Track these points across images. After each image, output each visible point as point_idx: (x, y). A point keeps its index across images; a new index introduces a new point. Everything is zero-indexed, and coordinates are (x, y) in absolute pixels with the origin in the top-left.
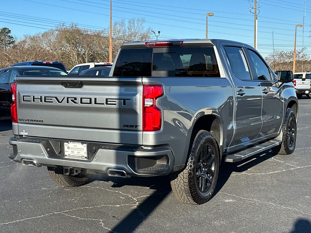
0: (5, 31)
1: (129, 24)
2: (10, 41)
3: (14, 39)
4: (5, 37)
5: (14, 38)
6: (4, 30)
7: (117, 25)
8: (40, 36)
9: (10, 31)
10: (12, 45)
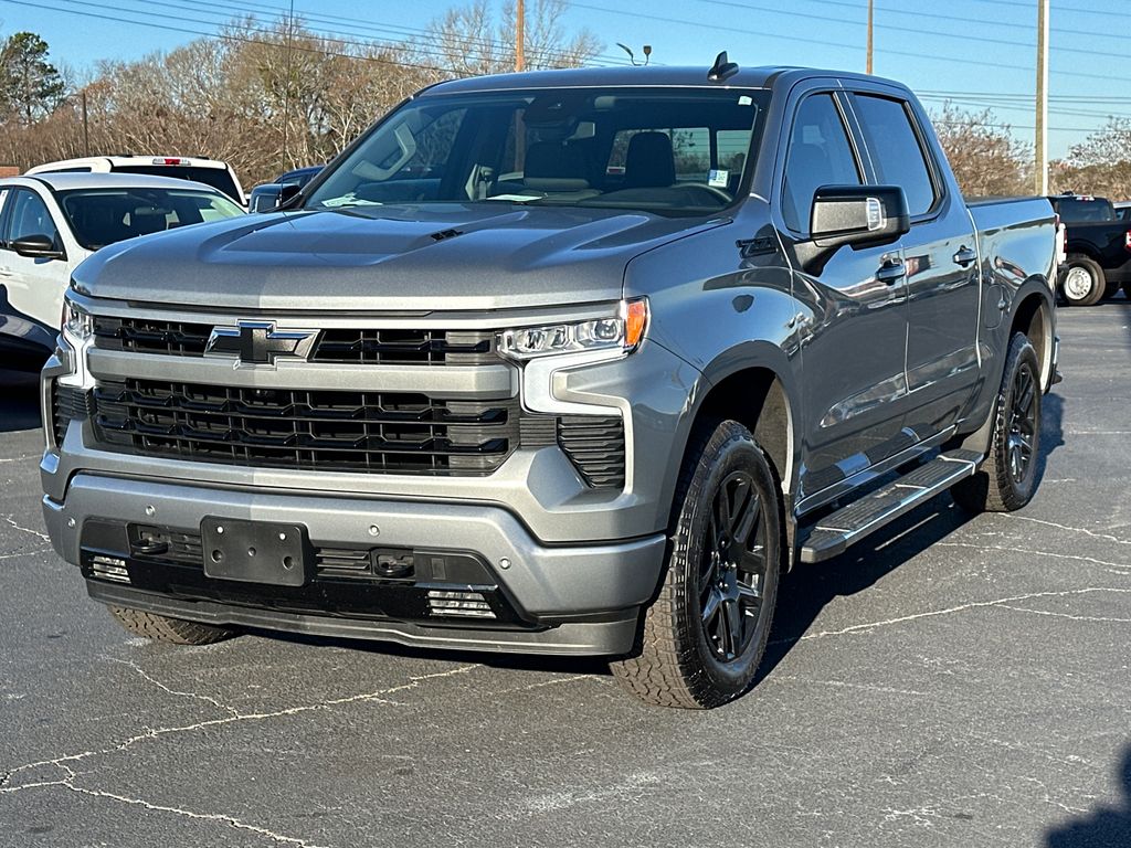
0: (26, 47)
1: (505, 17)
2: (44, 84)
3: (59, 77)
4: (27, 70)
5: (61, 72)
6: (21, 41)
7: (459, 23)
8: (161, 64)
9: (45, 44)
10: (50, 101)
